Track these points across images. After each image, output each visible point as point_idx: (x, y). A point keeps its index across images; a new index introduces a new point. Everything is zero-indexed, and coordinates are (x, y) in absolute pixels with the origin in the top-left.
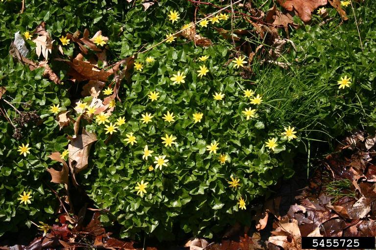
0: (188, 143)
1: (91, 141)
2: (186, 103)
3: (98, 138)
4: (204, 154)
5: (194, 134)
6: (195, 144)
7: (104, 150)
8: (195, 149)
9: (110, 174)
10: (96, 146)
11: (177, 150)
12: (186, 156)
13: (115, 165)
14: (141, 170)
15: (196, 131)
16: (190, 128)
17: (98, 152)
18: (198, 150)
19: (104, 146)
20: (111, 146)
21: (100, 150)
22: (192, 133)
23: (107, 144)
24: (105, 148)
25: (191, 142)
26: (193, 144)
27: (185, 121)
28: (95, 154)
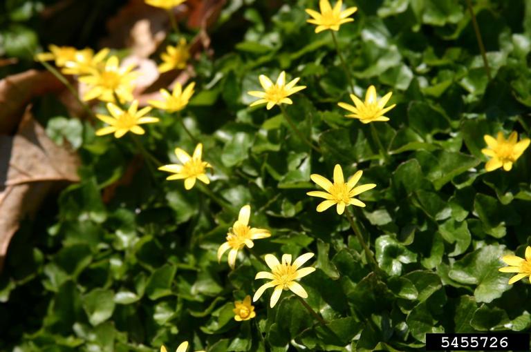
0: (435, 248)
1: (46, 173)
2: (470, 98)
3: (85, 174)
4: (495, 301)
5: (470, 216)
6: (467, 260)
7: (94, 223)
8: (461, 276)
9: (84, 320)
10: (66, 199)
11: (380, 260)
12: (412, 297)
13: (117, 287)
14: (207, 320)
15: (484, 205)
16: (459, 187)
17: (68, 228)
18: (474, 287)
19: (98, 211)
20: (125, 214)
21: (76, 221)
22: (465, 214)
23: (110, 202)
24: (99, 218)
25: (450, 247)
26: (456, 258)
27: (447, 160)
28: (53, 231)
